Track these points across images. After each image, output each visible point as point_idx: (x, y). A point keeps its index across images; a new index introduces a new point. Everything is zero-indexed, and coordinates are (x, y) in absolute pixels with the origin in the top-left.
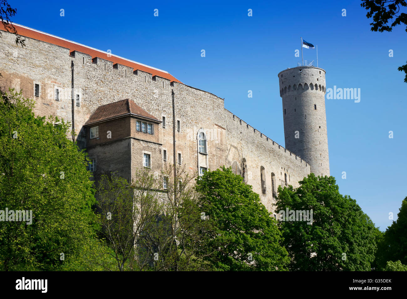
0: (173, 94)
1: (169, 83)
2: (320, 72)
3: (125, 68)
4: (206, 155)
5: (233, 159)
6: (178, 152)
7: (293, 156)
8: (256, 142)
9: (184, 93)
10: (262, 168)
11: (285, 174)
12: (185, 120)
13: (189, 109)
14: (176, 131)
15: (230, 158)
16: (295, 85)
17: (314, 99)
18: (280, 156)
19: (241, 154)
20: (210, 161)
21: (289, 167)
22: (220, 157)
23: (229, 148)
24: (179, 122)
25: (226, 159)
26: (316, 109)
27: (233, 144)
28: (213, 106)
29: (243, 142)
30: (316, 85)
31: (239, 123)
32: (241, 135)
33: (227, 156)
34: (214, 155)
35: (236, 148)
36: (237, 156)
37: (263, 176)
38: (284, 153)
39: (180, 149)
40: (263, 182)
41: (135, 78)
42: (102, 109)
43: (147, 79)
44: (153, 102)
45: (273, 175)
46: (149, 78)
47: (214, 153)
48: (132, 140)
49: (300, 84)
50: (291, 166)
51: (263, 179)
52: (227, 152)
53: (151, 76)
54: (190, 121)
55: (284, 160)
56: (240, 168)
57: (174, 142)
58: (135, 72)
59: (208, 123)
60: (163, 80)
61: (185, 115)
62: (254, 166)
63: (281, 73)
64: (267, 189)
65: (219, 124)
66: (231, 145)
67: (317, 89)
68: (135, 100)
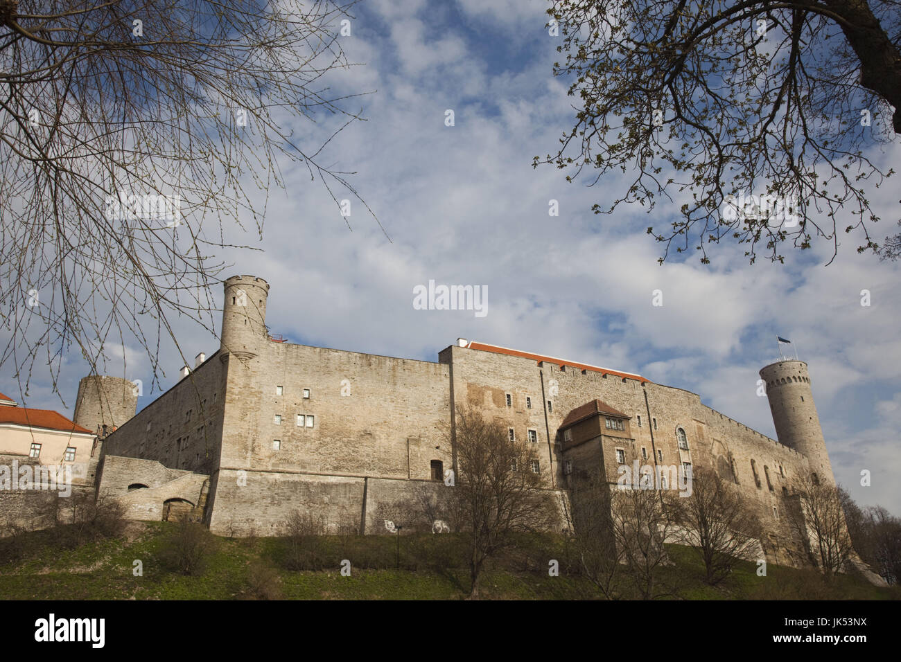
0: (645, 393)
1: (640, 383)
2: (801, 365)
3: (593, 373)
4: (688, 450)
5: (718, 453)
6: (658, 449)
7: (786, 448)
8: (742, 435)
9: (657, 392)
10: (753, 462)
11: (780, 467)
12: (661, 418)
13: (663, 406)
14: (653, 428)
15: (715, 452)
16: (777, 380)
17: (799, 391)
18: (772, 449)
19: (726, 448)
20: (692, 456)
21: (783, 460)
22: (704, 452)
23: (712, 442)
24: (654, 419)
25: (711, 453)
26: (803, 400)
27: (716, 438)
28: (689, 402)
29: (727, 436)
30: (799, 377)
31: (719, 417)
32: (723, 429)
33: (711, 450)
34: (696, 450)
35: (720, 442)
36: (722, 450)
37: (756, 470)
38: (775, 446)
39: (660, 446)
40: (756, 476)
41: (605, 382)
42: (574, 412)
43: (617, 381)
44: (625, 403)
45: (766, 468)
46: (619, 380)
47: (696, 448)
48: (603, 437)
49: (783, 379)
50: (785, 458)
51: (756, 472)
52: (711, 446)
53: (621, 379)
54: (667, 418)
55: (776, 453)
56: (727, 461)
57: (652, 439)
58: (605, 376)
59: (685, 418)
60: (634, 381)
61: (661, 413)
62: (743, 459)
63: (762, 370)
64: (762, 483)
65: (698, 419)
66: (714, 440)
67: (801, 381)
68: (607, 402)
